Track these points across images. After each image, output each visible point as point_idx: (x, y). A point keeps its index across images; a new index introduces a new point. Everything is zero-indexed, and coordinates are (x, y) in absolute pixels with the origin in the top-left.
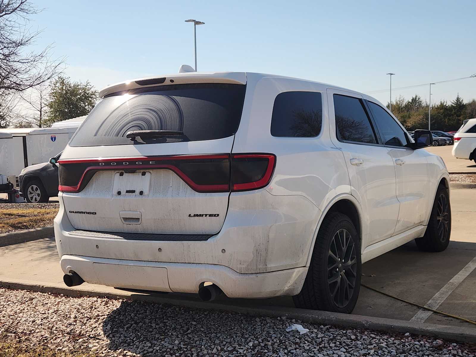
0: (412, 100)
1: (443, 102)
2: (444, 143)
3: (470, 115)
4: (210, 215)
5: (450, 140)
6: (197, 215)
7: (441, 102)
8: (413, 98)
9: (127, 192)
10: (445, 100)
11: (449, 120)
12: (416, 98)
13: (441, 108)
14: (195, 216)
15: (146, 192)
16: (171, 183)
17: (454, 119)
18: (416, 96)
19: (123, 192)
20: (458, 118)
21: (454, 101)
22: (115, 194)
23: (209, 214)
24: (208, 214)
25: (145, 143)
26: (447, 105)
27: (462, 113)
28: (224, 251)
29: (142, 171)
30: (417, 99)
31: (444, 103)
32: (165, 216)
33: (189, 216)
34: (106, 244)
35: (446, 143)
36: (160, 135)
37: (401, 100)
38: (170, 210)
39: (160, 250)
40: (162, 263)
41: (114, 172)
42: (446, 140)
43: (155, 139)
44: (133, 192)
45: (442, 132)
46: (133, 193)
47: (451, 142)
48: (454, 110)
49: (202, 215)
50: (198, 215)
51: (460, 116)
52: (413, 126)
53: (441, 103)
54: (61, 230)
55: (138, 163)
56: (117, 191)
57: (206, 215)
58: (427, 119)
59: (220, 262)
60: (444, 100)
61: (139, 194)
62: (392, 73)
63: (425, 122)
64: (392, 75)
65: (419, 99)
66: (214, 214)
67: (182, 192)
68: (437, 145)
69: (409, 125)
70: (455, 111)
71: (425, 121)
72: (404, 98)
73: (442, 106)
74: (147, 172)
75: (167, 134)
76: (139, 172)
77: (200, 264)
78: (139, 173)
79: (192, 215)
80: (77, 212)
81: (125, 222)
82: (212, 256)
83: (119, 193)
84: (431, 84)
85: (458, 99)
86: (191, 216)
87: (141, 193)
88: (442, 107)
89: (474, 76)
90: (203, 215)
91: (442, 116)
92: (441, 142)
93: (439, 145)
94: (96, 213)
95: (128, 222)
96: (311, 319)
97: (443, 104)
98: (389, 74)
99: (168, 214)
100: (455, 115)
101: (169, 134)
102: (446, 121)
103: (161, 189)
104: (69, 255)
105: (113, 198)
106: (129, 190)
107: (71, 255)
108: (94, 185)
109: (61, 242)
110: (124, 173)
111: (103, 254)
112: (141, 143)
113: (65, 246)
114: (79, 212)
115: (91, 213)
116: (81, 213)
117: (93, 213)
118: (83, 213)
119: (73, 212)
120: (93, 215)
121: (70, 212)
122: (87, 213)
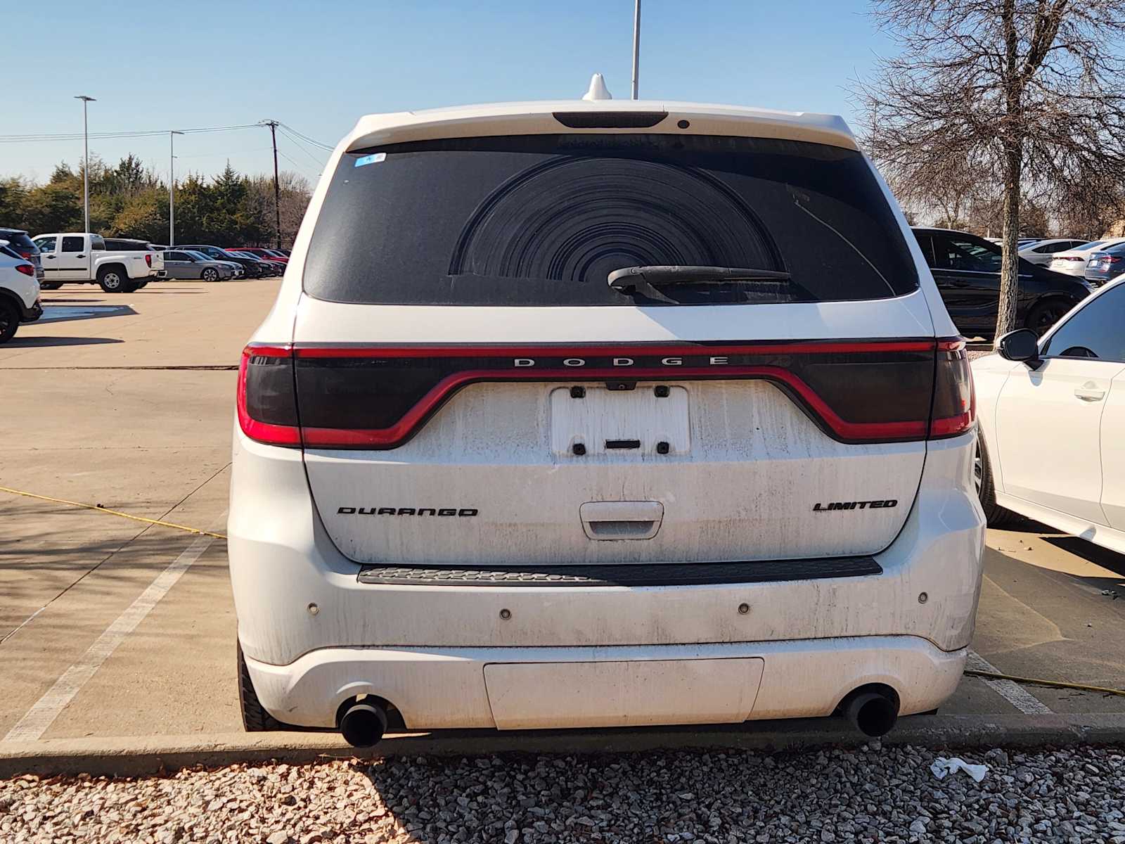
0: (120, 165)
1: (194, 177)
2: (229, 274)
3: (255, 212)
4: (874, 505)
5: (240, 268)
6: (839, 506)
7: (190, 176)
8: (123, 163)
9: (611, 445)
10: (200, 174)
11: (211, 219)
12: (130, 163)
13: (191, 191)
14: (832, 507)
15: (680, 444)
16: (756, 419)
17: (221, 218)
18: (130, 158)
19: (595, 447)
20: (230, 218)
21: (219, 177)
22: (564, 451)
23: (871, 501)
24: (869, 502)
25: (677, 303)
26: (205, 186)
27: (239, 206)
28: (923, 597)
29: (654, 384)
30: (133, 166)
31: (197, 179)
32: (743, 513)
33: (814, 510)
34: (546, 604)
35: (233, 274)
36: (721, 281)
37: (95, 165)
38: (760, 494)
39: (744, 608)
40: (743, 645)
41: (545, 386)
42: (233, 269)
43: (708, 293)
44: (635, 444)
45: (219, 248)
46: (634, 449)
47: (243, 272)
48: (220, 198)
49: (852, 506)
50: (841, 504)
51: (233, 213)
52: (131, 229)
53: (190, 180)
54: (320, 570)
55: (668, 361)
56: (568, 445)
57: (863, 505)
58: (166, 215)
59: (911, 627)
60: (197, 173)
61: (655, 451)
62: (89, 97)
63: (161, 222)
64: (87, 101)
65: (137, 165)
66: (885, 500)
67: (795, 443)
68: (213, 280)
69: (122, 226)
70: (222, 200)
71: (159, 220)
72: (101, 159)
73: (192, 186)
74: (672, 386)
75: (742, 280)
76: (643, 387)
77: (856, 638)
78: (646, 389)
79: (824, 505)
80: (381, 511)
81: (596, 533)
82: (893, 614)
83: (579, 450)
84: (173, 132)
85: (228, 174)
86: (821, 508)
87: (663, 448)
88: (195, 188)
89: (263, 123)
90: (855, 504)
91: (195, 210)
92: (223, 273)
93: (218, 280)
94: (475, 512)
95: (605, 535)
96: (943, 738)
97: (196, 181)
98: (82, 97)
99: (753, 506)
100: (224, 211)
101: (747, 280)
102: (204, 222)
103: (728, 436)
104: (352, 647)
105: (557, 466)
106: (613, 438)
107: (363, 647)
108: (459, 425)
109: (313, 609)
110: (588, 388)
111: (526, 634)
112: (662, 302)
113: (338, 622)
114: (392, 511)
115: (452, 512)
116: (402, 512)
117: (462, 513)
118: (412, 512)
119: (361, 511)
120: (463, 518)
121: (341, 511)
122: (433, 512)
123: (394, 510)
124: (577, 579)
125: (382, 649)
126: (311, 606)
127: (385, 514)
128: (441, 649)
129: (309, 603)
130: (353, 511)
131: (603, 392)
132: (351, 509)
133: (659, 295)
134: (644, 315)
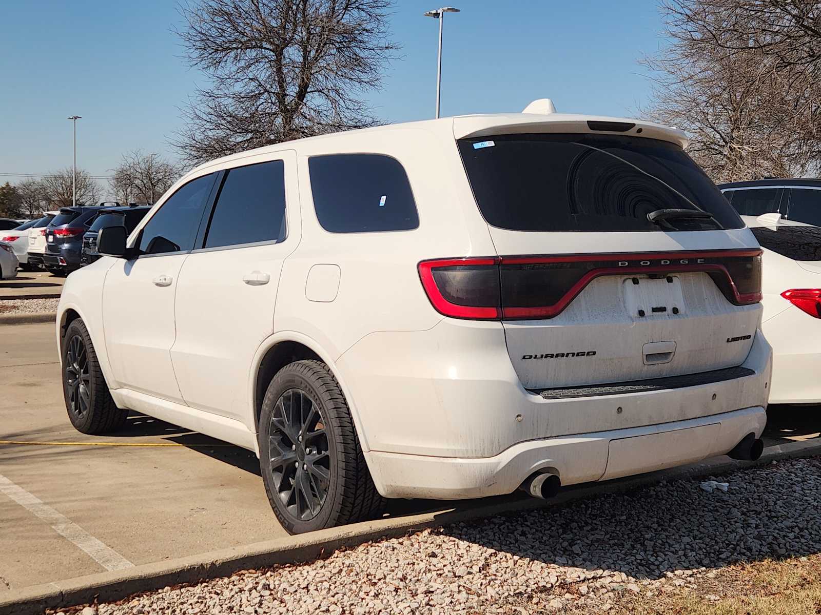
4: (744, 338)
9: (654, 310)
14: (732, 340)
15: (682, 309)
16: (705, 293)
19: (648, 312)
22: (636, 315)
23: (744, 336)
25: (678, 230)
28: (766, 386)
32: (704, 345)
33: (727, 342)
34: (638, 402)
38: (711, 334)
39: (714, 396)
40: (712, 417)
41: (621, 278)
44: (663, 309)
46: (664, 312)
49: (738, 339)
50: (735, 338)
54: (524, 394)
55: (683, 262)
56: (636, 311)
57: (741, 338)
61: (672, 312)
74: (673, 276)
79: (730, 339)
80: (547, 356)
81: (647, 361)
82: (758, 395)
83: (641, 313)
86: (729, 341)
87: (675, 311)
94: (594, 353)
99: (708, 341)
103: (697, 303)
104: (539, 439)
105: (634, 323)
106: (655, 307)
107: (545, 438)
108: (583, 302)
109: (519, 418)
110: (641, 278)
111: (627, 421)
112: (670, 229)
113: (533, 425)
114: (552, 356)
115: (583, 354)
116: (557, 355)
117: (588, 354)
118: (563, 355)
119: (536, 357)
120: (588, 357)
121: (524, 358)
122: (573, 354)
123: (553, 355)
124: (649, 387)
125: (556, 439)
126: (517, 416)
127: (548, 358)
128: (587, 435)
129: (517, 415)
130: (531, 357)
131: (646, 280)
132: (530, 356)
133: (669, 226)
134: (668, 236)
